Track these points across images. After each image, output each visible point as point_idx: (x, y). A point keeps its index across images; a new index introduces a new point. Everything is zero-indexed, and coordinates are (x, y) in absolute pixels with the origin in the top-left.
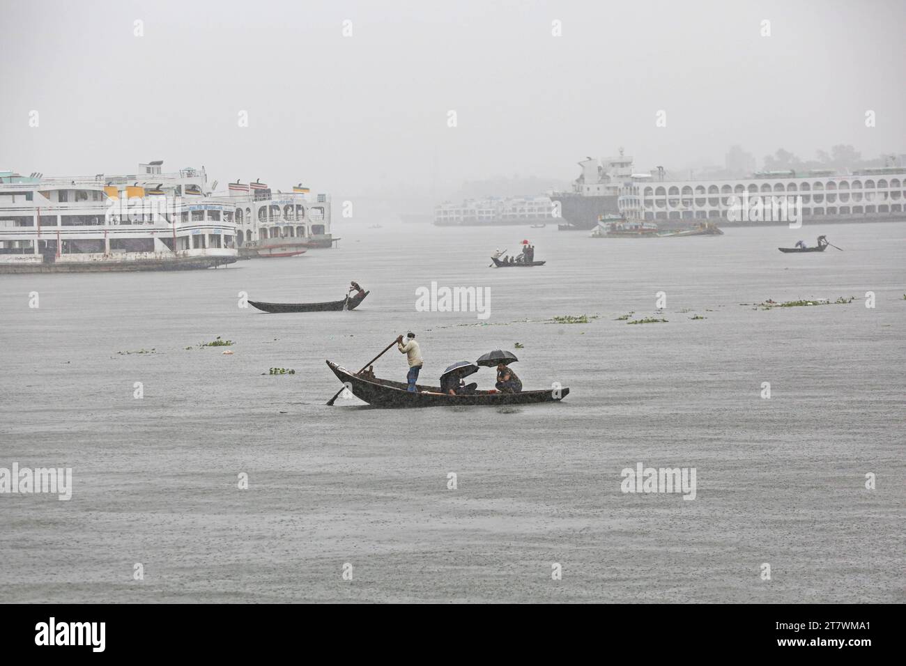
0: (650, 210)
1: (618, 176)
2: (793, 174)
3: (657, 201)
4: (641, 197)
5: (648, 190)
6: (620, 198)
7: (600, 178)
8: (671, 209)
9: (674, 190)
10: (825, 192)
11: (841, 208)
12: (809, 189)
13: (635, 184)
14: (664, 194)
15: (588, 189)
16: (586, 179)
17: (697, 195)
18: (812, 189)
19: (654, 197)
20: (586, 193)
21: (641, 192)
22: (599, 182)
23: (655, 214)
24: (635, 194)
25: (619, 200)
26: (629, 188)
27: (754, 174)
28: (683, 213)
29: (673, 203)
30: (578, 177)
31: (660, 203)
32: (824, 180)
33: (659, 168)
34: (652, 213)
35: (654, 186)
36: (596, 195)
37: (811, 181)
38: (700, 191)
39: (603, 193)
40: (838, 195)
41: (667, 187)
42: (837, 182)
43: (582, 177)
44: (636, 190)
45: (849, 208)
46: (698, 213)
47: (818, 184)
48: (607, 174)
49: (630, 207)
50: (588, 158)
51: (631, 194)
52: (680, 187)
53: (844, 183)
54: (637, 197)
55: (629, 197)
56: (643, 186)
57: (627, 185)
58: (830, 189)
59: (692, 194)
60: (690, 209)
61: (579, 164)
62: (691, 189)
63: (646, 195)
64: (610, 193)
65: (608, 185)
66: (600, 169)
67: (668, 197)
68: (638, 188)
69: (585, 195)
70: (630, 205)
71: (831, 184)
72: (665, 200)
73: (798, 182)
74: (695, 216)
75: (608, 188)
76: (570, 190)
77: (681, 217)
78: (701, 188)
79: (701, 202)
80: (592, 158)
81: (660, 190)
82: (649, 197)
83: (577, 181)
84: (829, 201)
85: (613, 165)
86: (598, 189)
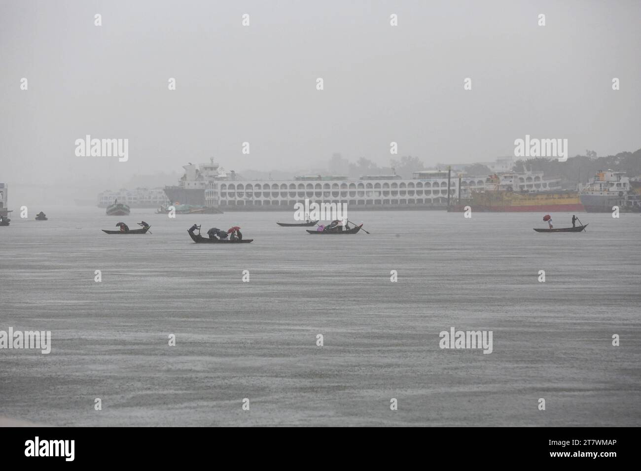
0: (224, 199)
1: (209, 176)
2: (320, 178)
3: (229, 193)
4: (219, 190)
5: (223, 186)
6: (206, 191)
7: (197, 176)
8: (238, 199)
9: (240, 186)
10: (340, 190)
11: (359, 201)
12: (329, 188)
13: (216, 182)
14: (234, 188)
15: (189, 184)
16: (188, 178)
17: (256, 190)
18: (331, 188)
19: (227, 191)
20: (186, 187)
21: (219, 187)
22: (196, 180)
23: (227, 202)
24: (215, 188)
25: (205, 192)
26: (211, 184)
27: (295, 177)
28: (246, 202)
29: (240, 195)
30: (183, 176)
31: (231, 195)
32: (340, 183)
33: (232, 171)
34: (225, 201)
35: (228, 184)
36: (193, 188)
37: (331, 183)
38: (257, 187)
39: (198, 186)
40: (348, 193)
41: (236, 184)
42: (348, 184)
43: (185, 176)
44: (215, 186)
45: (355, 201)
46: (256, 201)
47: (336, 185)
48: (202, 174)
49: (212, 197)
50: (190, 163)
51: (213, 188)
52: (245, 184)
53: (352, 185)
54: (216, 190)
55: (211, 190)
56: (220, 183)
57: (210, 182)
58: (344, 188)
59: (252, 189)
60: (251, 199)
61: (184, 167)
62: (252, 186)
63: (222, 189)
64: (201, 187)
65: (202, 182)
66: (197, 171)
67: (236, 191)
68: (217, 184)
69: (186, 188)
70: (212, 195)
71: (344, 185)
72: (234, 193)
73: (322, 183)
74: (254, 203)
75: (202, 184)
76: (177, 184)
77: (245, 204)
78: (258, 186)
79: (258, 194)
80: (192, 164)
81: (232, 186)
82: (224, 191)
83: (182, 178)
84: (343, 196)
85: (206, 168)
86: (195, 184)
